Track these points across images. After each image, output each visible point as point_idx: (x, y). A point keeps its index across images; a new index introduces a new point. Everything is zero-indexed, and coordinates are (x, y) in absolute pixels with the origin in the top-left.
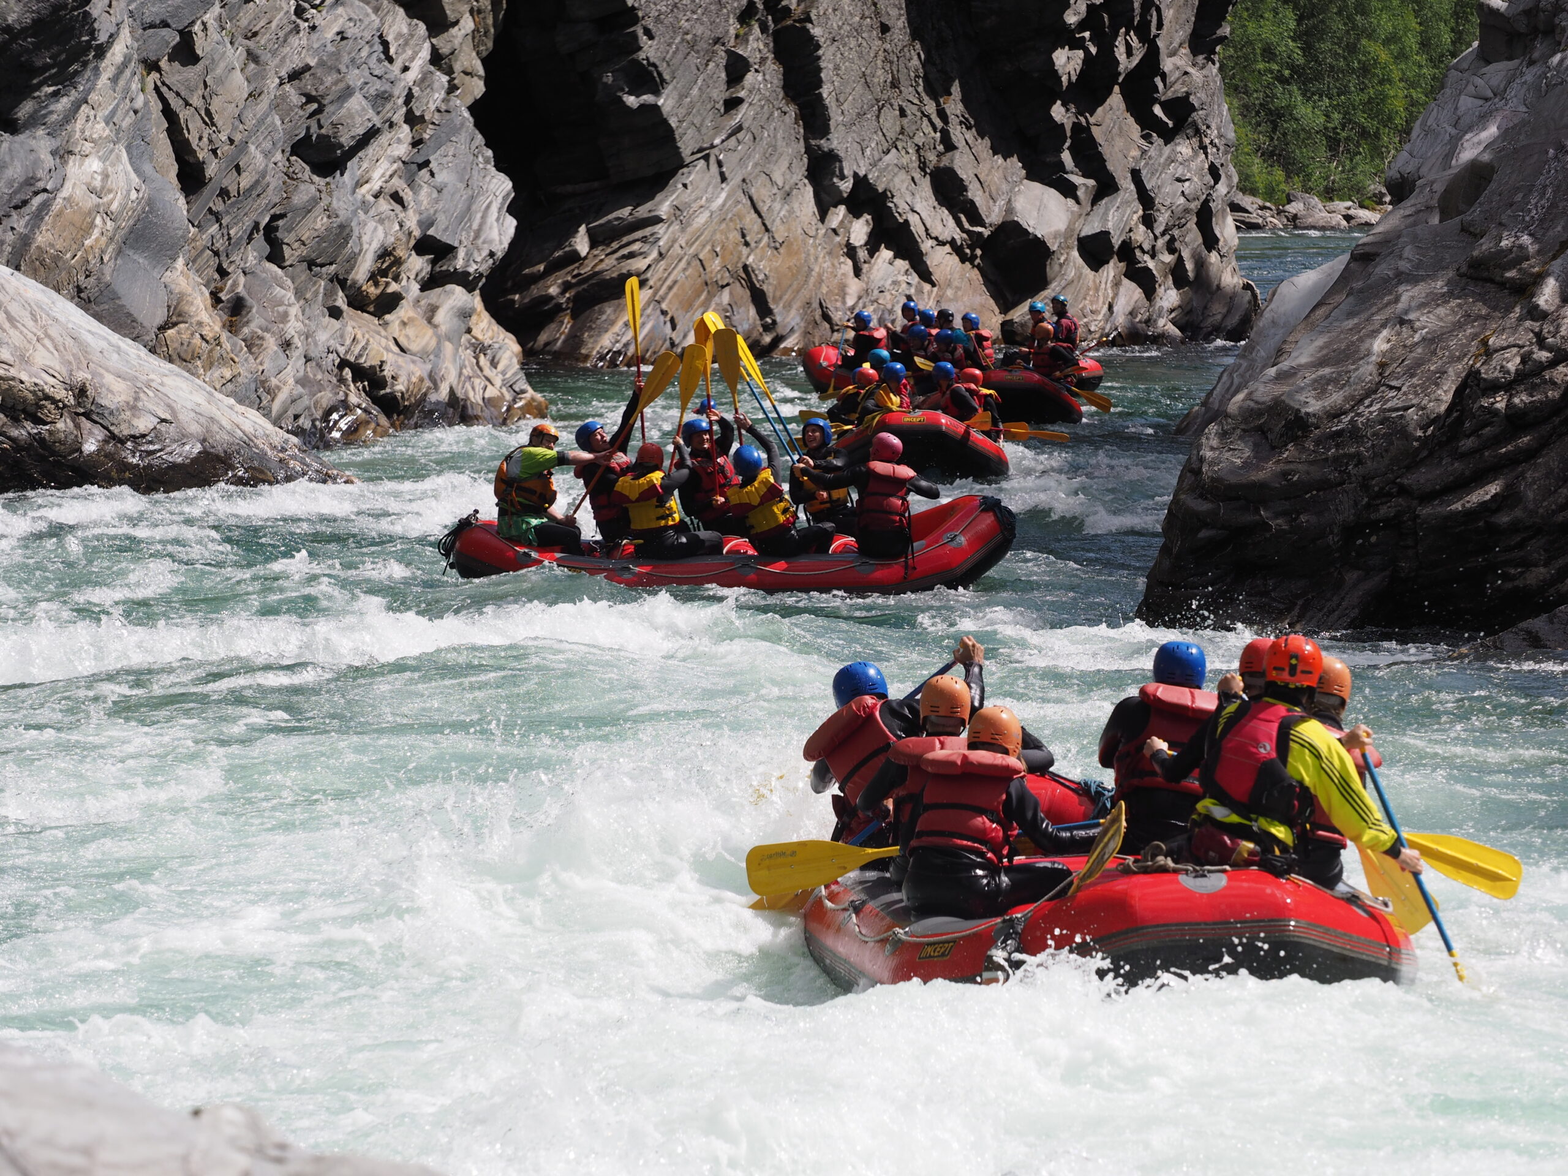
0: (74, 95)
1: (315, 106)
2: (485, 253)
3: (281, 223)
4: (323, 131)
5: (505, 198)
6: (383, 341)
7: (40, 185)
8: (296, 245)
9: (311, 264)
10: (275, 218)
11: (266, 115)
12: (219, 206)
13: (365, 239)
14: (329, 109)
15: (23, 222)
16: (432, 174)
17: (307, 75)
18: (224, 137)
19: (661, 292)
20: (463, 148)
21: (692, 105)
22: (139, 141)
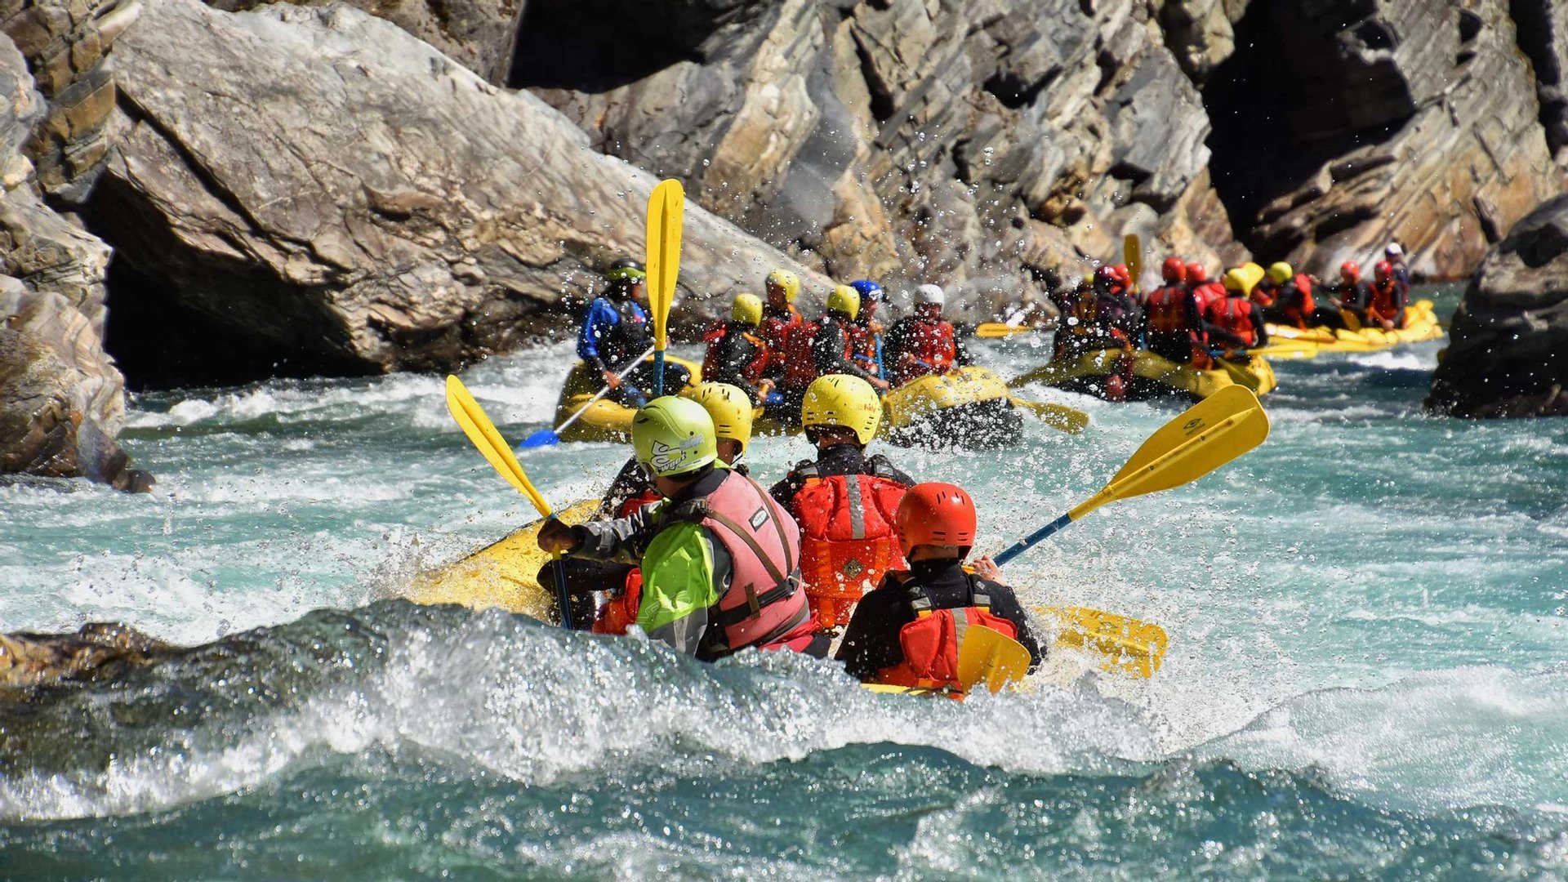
0: (757, 32)
1: (1003, 49)
2: (1177, 178)
3: (966, 147)
4: (1012, 70)
5: (1201, 132)
6: (1063, 248)
7: (723, 107)
8: (980, 166)
9: (994, 182)
10: (960, 143)
11: (956, 55)
12: (907, 131)
13: (1047, 161)
14: (1017, 51)
15: (707, 138)
16: (1134, 112)
17: (1001, 23)
18: (911, 72)
19: (1394, 222)
20: (1165, 90)
21: (1425, 59)
22: (820, 73)
